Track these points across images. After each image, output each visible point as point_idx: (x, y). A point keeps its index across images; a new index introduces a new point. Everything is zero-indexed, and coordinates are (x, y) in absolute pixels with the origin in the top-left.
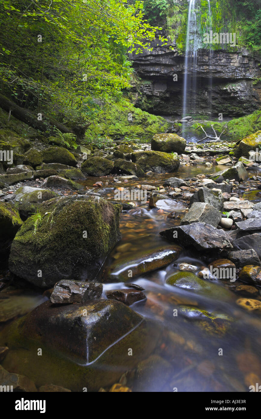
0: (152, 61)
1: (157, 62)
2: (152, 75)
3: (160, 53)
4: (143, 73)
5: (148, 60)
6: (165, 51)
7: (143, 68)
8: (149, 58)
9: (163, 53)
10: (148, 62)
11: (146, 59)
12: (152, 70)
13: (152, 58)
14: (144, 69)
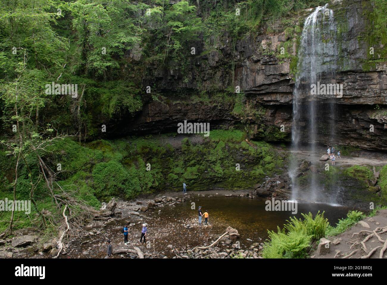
0: (268, 91)
1: (273, 91)
2: (272, 104)
3: (274, 81)
4: (261, 102)
5: (262, 90)
6: (279, 79)
7: (260, 97)
8: (263, 88)
9: (276, 81)
10: (264, 92)
11: (261, 89)
12: (269, 99)
13: (267, 87)
14: (262, 99)
